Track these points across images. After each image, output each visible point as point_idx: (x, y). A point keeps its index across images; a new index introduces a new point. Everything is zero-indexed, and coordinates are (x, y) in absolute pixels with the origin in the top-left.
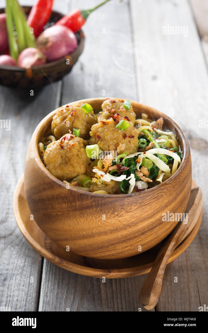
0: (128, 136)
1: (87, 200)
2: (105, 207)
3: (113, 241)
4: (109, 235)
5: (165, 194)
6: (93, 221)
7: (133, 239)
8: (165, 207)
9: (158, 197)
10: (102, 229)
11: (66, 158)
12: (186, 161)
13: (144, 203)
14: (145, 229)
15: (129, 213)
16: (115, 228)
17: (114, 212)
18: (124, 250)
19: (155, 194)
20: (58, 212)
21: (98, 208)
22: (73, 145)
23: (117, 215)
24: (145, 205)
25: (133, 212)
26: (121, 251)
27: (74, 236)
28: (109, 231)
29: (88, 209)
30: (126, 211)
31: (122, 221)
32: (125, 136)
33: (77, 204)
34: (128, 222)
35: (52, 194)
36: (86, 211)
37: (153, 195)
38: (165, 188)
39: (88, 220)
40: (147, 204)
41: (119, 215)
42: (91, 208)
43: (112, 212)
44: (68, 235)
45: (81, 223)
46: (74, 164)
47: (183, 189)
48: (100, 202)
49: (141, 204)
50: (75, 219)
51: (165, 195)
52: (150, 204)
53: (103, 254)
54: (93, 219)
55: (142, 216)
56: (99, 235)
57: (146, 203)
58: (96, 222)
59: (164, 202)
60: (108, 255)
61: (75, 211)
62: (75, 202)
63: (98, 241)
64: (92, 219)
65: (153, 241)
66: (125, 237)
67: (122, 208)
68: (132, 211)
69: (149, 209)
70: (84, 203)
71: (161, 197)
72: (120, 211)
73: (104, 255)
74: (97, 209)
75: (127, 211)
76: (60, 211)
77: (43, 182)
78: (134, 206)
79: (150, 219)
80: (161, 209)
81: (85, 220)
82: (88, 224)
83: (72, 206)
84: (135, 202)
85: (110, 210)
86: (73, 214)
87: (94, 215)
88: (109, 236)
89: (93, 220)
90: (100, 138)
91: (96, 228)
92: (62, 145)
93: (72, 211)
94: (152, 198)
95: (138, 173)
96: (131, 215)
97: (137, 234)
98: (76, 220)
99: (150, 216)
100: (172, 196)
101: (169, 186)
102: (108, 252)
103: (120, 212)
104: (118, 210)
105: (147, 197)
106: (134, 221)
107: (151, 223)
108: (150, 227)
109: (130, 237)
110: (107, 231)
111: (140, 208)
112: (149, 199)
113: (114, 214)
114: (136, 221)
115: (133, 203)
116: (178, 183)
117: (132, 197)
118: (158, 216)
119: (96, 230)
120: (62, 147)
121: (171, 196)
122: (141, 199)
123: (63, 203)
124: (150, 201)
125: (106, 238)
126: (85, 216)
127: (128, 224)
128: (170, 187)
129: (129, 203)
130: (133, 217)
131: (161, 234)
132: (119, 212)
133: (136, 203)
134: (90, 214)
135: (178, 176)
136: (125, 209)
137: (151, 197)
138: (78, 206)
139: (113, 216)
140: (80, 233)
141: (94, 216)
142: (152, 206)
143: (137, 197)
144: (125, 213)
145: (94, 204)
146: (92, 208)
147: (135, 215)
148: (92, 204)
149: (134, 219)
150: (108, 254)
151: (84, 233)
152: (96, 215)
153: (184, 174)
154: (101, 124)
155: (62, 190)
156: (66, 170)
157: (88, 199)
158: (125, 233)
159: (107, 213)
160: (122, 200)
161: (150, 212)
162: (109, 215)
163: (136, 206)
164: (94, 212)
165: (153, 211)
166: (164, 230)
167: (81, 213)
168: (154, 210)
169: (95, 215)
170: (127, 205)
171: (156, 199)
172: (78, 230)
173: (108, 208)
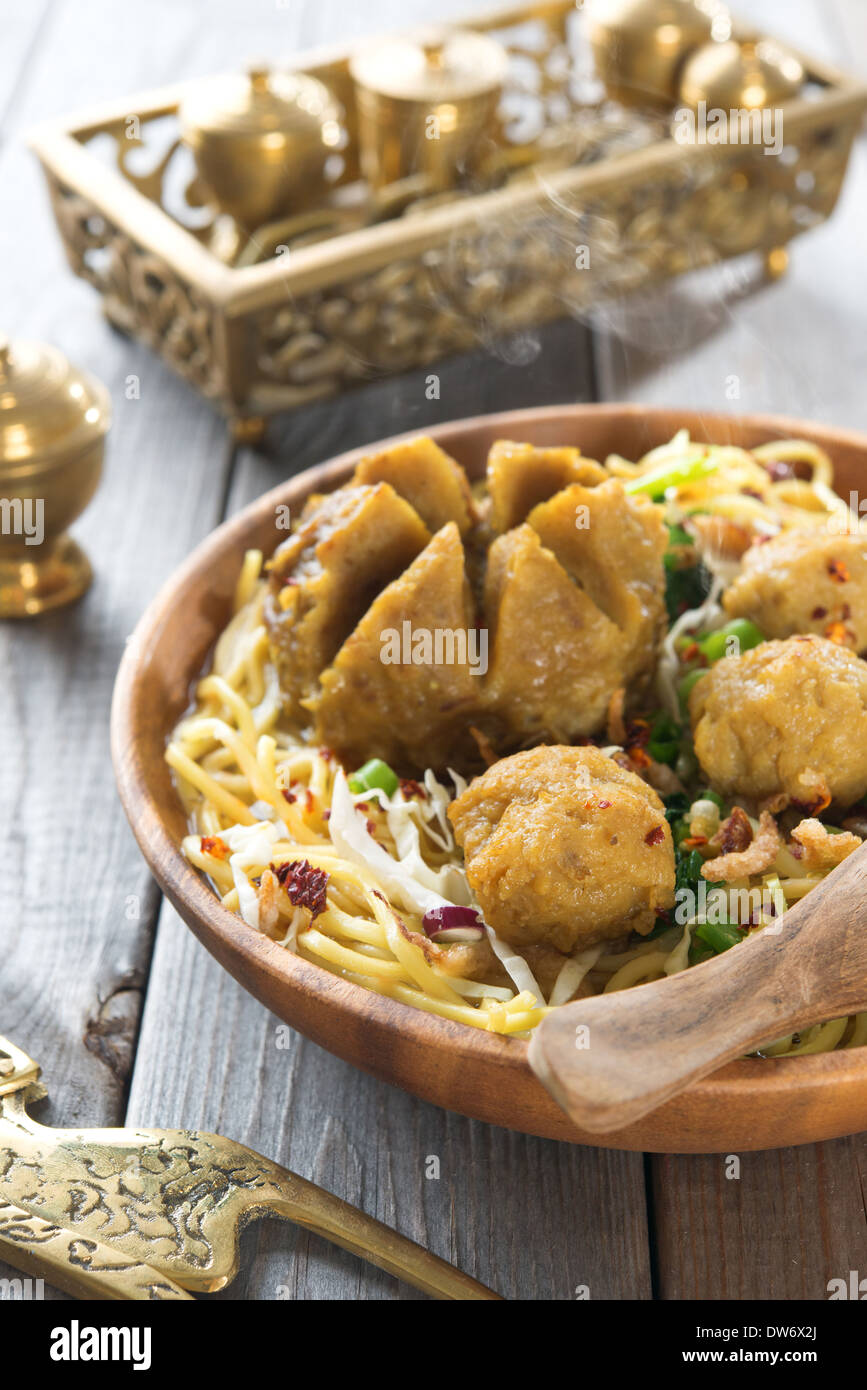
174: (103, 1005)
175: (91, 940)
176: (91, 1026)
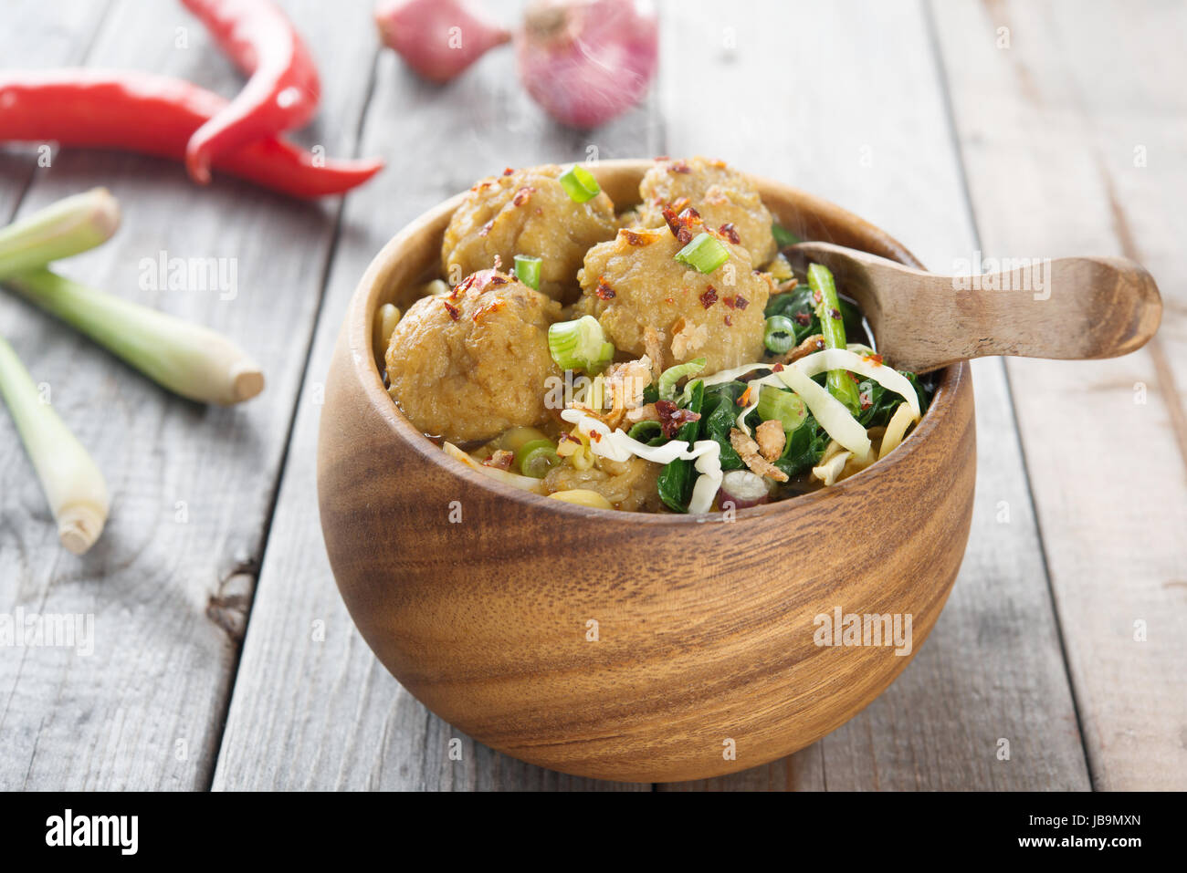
0: (720, 297)
1: (521, 522)
2: (588, 556)
3: (618, 701)
4: (601, 675)
5: (834, 530)
6: (538, 610)
7: (696, 699)
8: (835, 583)
9: (805, 538)
10: (574, 647)
11: (465, 358)
12: (941, 413)
13: (746, 558)
14: (747, 667)
15: (682, 590)
16: (626, 647)
17: (621, 579)
18: (661, 743)
19: (794, 528)
20: (414, 564)
21: (559, 560)
22: (495, 309)
23: (634, 594)
24: (747, 566)
25: (696, 590)
26: (650, 745)
27: (469, 667)
28: (603, 657)
29: (524, 560)
30: (669, 582)
31: (653, 619)
32: (708, 298)
33: (482, 538)
34: (675, 628)
35: (397, 491)
36: (514, 567)
37: (782, 529)
38: (836, 508)
39: (519, 604)
40: (758, 564)
41: (640, 594)
42: (534, 557)
43: (613, 581)
44: (448, 661)
45: (492, 614)
46: (491, 381)
47: (917, 523)
48: (569, 536)
49: (731, 560)
50: (472, 597)
51: (836, 538)
52: (771, 563)
53: (578, 754)
54: (539, 602)
55: (735, 611)
56: (562, 671)
57: (752, 561)
58: (553, 614)
59: (830, 563)
60: (600, 759)
61: (473, 565)
62: (475, 528)
63: (559, 695)
64: (536, 603)
65: (783, 723)
66: (664, 689)
67: (652, 566)
68: (693, 584)
69: (764, 586)
70: (509, 535)
71: (817, 543)
72: (647, 579)
73: (585, 757)
74: (555, 563)
75: (673, 580)
76: (423, 563)
77: (367, 444)
78: (703, 566)
79: (768, 625)
80: (814, 589)
81: (508, 602)
82: (520, 620)
83: (464, 545)
84: (709, 548)
85: (607, 572)
86: (468, 577)
87: (546, 584)
88: (600, 679)
89: (540, 607)
90: (614, 294)
91: (550, 639)
92: (456, 307)
93: (465, 564)
94: (779, 540)
95: (740, 438)
96: (690, 602)
97: (715, 683)
98: (476, 599)
99: (767, 614)
100: (866, 546)
101: (853, 500)
102: (598, 744)
103: (643, 583)
104: (640, 574)
105: (756, 534)
106: (699, 627)
107: (772, 644)
108: (770, 661)
109: (683, 691)
110: (591, 656)
111: (728, 577)
112: (765, 542)
113: (624, 589)
114: (708, 630)
115: (700, 550)
116: (893, 497)
117: (697, 528)
118: (802, 616)
119: (550, 649)
120: (454, 314)
121: (861, 543)
122: (734, 537)
123: (431, 529)
124: (772, 553)
125: (589, 683)
126: (510, 589)
127: (677, 634)
128: (859, 506)
129: (682, 550)
130: (696, 609)
131: (816, 699)
132: (640, 583)
133: (713, 553)
134: (527, 579)
135: (897, 466)
136: (665, 572)
137: (776, 535)
138: (486, 547)
139: (618, 597)
140: (491, 657)
141: (545, 589)
142: (778, 572)
143: (716, 530)
144: (664, 591)
145: (544, 540)
146: (537, 556)
147: (706, 604)
148: (539, 540)
149: (702, 620)
150: (601, 753)
151: (506, 655)
152: (553, 586)
153: (926, 464)
154: (623, 242)
155: (430, 476)
156: (459, 403)
157: (525, 520)
158: (662, 670)
159: (593, 580)
160: (655, 537)
161: (768, 598)
162: (600, 589)
163: (710, 567)
164: (543, 573)
165: (781, 595)
166: (828, 680)
167: (497, 573)
168: (785, 592)
169: (548, 587)
170: (675, 557)
171: (794, 547)
172: (485, 643)
173: (598, 561)
174: (222, 584)
175: (214, 536)
176: (213, 601)
